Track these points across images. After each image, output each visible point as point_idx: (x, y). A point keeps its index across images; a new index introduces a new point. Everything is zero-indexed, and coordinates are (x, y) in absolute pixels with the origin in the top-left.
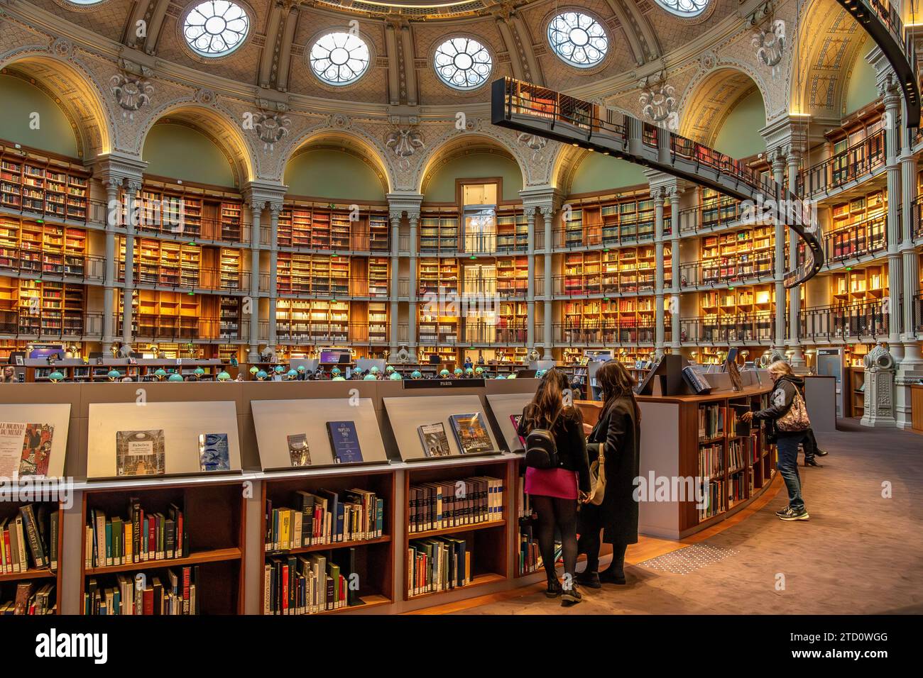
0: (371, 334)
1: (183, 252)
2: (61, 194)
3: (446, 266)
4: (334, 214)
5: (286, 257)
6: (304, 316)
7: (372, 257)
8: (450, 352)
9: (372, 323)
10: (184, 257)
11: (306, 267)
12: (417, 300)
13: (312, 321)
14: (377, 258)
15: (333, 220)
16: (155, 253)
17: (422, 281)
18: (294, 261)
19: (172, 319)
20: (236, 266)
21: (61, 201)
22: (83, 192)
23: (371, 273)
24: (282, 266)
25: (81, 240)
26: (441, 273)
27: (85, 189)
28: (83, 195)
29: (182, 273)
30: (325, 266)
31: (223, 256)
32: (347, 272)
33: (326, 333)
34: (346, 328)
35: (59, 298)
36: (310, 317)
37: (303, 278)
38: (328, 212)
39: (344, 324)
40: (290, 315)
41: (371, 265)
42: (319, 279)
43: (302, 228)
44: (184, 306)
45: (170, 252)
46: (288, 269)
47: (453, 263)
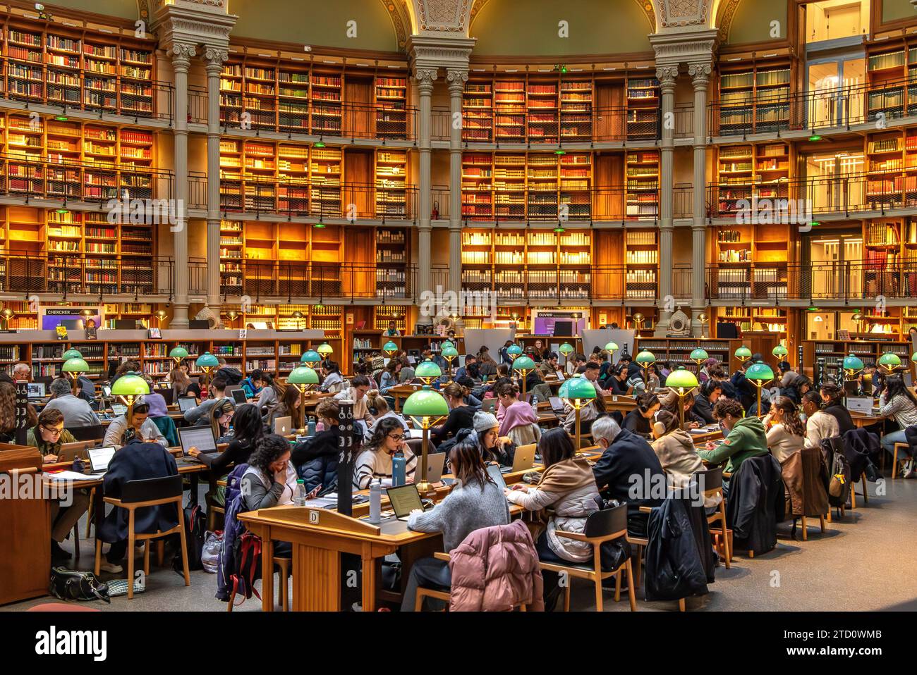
0: (631, 286)
1: (314, 161)
2: (111, 77)
3: (769, 159)
4: (563, 82)
5: (484, 160)
6: (517, 259)
7: (631, 152)
8: (775, 316)
9: (632, 267)
10: (315, 168)
11: (518, 175)
12: (707, 224)
13: (528, 266)
14: (640, 153)
15: (563, 93)
16: (270, 163)
17: (722, 188)
18: (497, 167)
19: (300, 267)
20: (402, 179)
21: (112, 88)
22: (147, 72)
23: (629, 179)
24: (478, 176)
25: (147, 148)
26: (758, 173)
27: (149, 68)
28: (146, 77)
29: (314, 194)
30: (551, 172)
31: (380, 164)
32: (589, 180)
33: (553, 286)
34: (587, 277)
35: (112, 238)
36: (526, 258)
37: (512, 194)
38: (555, 79)
39: (584, 269)
40: (491, 257)
41: (630, 166)
42: (540, 195)
43: (509, 110)
44: (316, 246)
45: (293, 161)
46: (488, 181)
47: (779, 152)
